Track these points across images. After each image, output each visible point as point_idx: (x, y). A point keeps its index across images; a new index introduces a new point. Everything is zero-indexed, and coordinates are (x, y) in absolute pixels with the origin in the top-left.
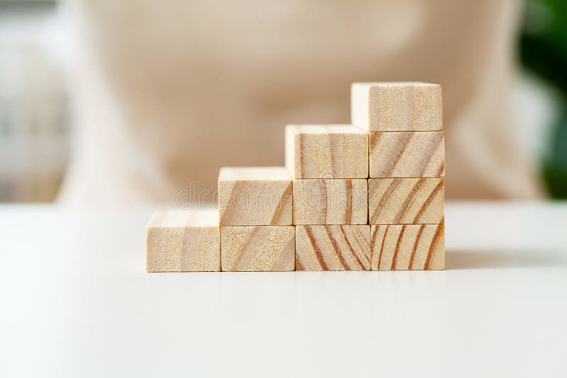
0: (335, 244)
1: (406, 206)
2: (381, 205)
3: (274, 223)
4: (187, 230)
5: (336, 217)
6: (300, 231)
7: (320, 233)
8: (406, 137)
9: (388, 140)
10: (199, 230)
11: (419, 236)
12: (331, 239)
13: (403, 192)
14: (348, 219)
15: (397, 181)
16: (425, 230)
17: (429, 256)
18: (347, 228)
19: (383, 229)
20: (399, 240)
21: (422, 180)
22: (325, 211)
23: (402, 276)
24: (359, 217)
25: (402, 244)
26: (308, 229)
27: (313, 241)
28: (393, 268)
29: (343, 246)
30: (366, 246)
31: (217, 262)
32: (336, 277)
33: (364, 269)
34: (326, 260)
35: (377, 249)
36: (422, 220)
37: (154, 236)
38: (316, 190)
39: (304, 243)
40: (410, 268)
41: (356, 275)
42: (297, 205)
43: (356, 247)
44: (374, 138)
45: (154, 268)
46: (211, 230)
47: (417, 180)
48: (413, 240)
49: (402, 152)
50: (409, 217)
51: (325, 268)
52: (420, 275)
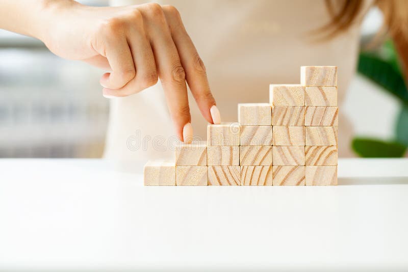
0: (225, 174)
1: (256, 158)
2: (245, 157)
3: (198, 165)
4: (162, 168)
5: (225, 162)
6: (210, 168)
7: (218, 169)
8: (256, 129)
9: (248, 129)
10: (166, 168)
11: (261, 171)
12: (224, 172)
13: (254, 152)
14: (231, 164)
15: (252, 147)
16: (264, 168)
17: (266, 180)
18: (230, 167)
19: (245, 167)
20: (253, 173)
21: (263, 147)
22: (221, 160)
23: (254, 188)
24: (235, 162)
25: (254, 174)
26: (214, 168)
27: (216, 173)
28: (250, 184)
29: (228, 175)
30: (238, 175)
31: (174, 182)
32: (226, 188)
33: (238, 185)
34: (221, 181)
35: (243, 177)
36: (262, 164)
37: (147, 171)
38: (217, 151)
39: (212, 173)
40: (258, 184)
41: (234, 187)
42: (209, 157)
43: (234, 175)
44: (242, 129)
45: (147, 183)
46: (172, 168)
47: (261, 146)
48: (259, 172)
49: (254, 135)
50: (257, 163)
51: (221, 185)
52: (262, 188)
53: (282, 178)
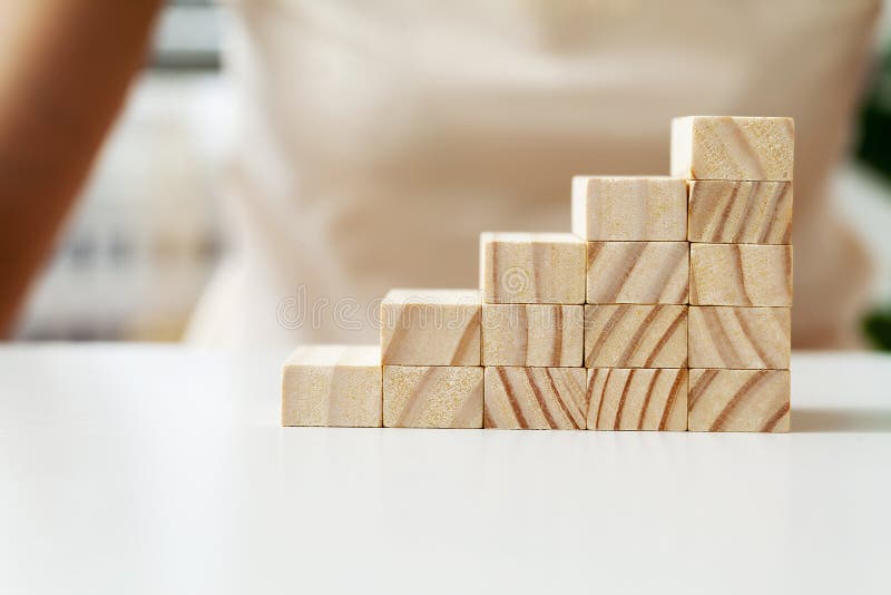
0: (538, 393)
1: (635, 343)
2: (601, 341)
3: (455, 363)
4: (339, 371)
5: (539, 355)
6: (491, 374)
7: (518, 378)
8: (637, 249)
9: (612, 253)
10: (353, 371)
11: (652, 385)
12: (533, 385)
13: (631, 323)
14: (556, 361)
15: (624, 309)
16: (661, 376)
17: (666, 412)
18: (554, 371)
19: (603, 373)
20: (626, 390)
21: (658, 308)
22: (525, 347)
23: (629, 438)
24: (572, 356)
25: (629, 395)
26: (502, 372)
27: (508, 389)
28: (617, 427)
29: (549, 396)
30: (580, 395)
31: (377, 416)
32: (539, 438)
33: (577, 427)
34: (525, 414)
35: (595, 401)
36: (657, 363)
37: (293, 378)
39: (495, 389)
40: (640, 428)
41: (566, 435)
42: (488, 338)
43: (566, 398)
44: (594, 249)
45: (291, 421)
46: (370, 371)
47: (651, 308)
48: (644, 389)
49: (631, 269)
50: (640, 358)
51: (524, 425)
52: (653, 438)
53: (717, 408)
